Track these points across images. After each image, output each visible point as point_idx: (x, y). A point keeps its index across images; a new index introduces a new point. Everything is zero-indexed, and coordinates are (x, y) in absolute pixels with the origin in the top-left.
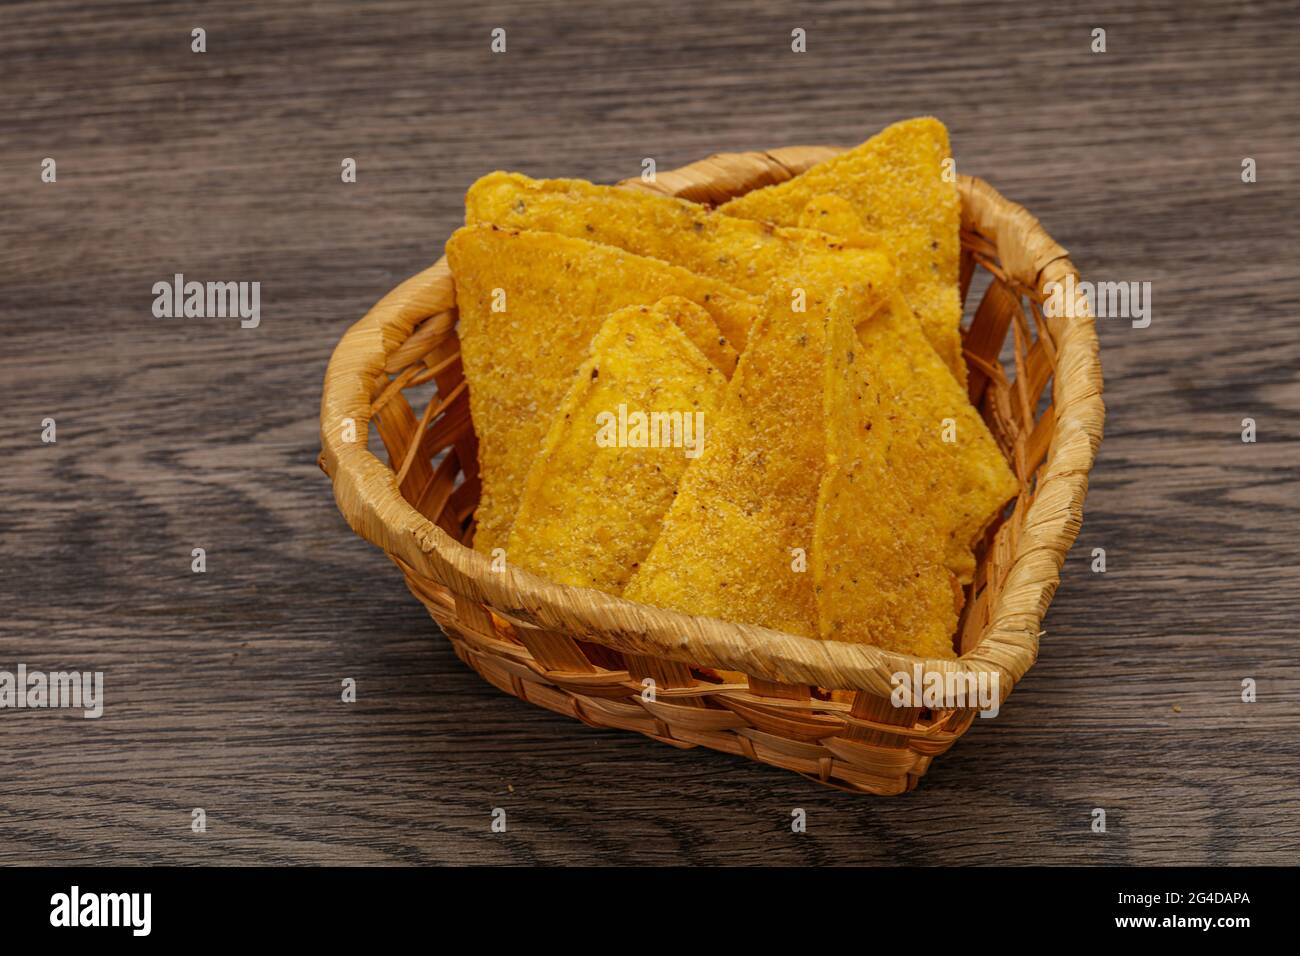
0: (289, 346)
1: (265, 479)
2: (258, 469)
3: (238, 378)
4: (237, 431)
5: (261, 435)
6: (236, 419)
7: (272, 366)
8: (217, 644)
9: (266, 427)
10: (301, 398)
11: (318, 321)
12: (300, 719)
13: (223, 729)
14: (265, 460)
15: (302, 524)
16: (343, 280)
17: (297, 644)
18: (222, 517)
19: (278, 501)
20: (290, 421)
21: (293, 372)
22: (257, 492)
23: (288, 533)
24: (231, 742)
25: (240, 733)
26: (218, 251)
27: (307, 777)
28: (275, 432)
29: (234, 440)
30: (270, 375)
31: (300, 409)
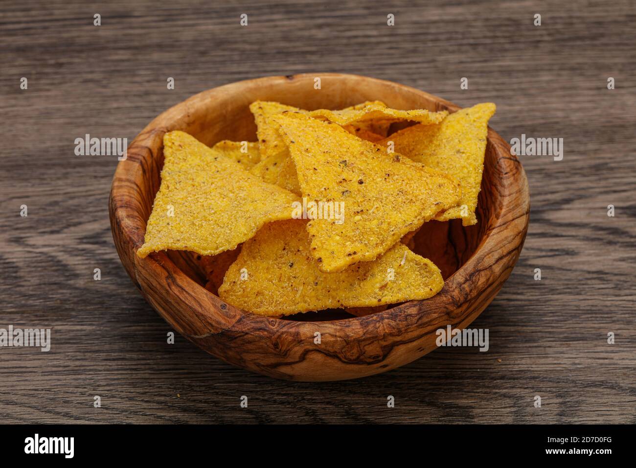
0: (81, 189)
1: (66, 250)
2: (63, 246)
3: (56, 203)
4: (54, 228)
5: (66, 230)
6: (54, 222)
7: (72, 198)
9: (68, 226)
10: (86, 213)
11: (96, 177)
12: (78, 363)
13: (41, 367)
14: (67, 242)
15: (83, 272)
17: (79, 327)
18: (45, 268)
19: (72, 261)
20: (80, 223)
21: (83, 201)
22: (63, 257)
23: (76, 276)
24: (44, 373)
25: (49, 369)
27: (80, 390)
28: (72, 229)
29: (52, 232)
30: (71, 202)
31: (85, 218)
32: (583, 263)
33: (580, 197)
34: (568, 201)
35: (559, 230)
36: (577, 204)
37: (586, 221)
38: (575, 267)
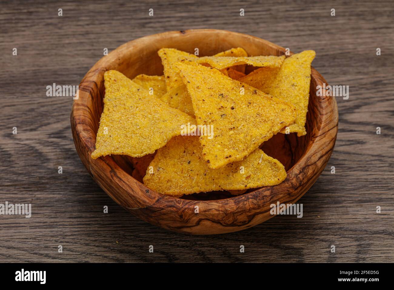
1: (41, 143)
2: (39, 139)
3: (32, 110)
4: (32, 127)
5: (40, 129)
6: (32, 123)
7: (43, 106)
8: (26, 196)
9: (41, 126)
10: (52, 116)
12: (52, 220)
13: (29, 223)
14: (41, 137)
15: (53, 157)
16: (65, 78)
17: (51, 196)
18: (28, 155)
19: (45, 150)
20: (49, 124)
21: (50, 108)
22: (39, 147)
23: (48, 160)
24: (31, 227)
25: (34, 225)
26: (26, 69)
27: (54, 239)
29: (31, 130)
30: (42, 109)
31: (52, 120)
32: (368, 149)
33: (366, 104)
34: (358, 107)
35: (353, 127)
36: (364, 109)
37: (370, 120)
38: (364, 152)
